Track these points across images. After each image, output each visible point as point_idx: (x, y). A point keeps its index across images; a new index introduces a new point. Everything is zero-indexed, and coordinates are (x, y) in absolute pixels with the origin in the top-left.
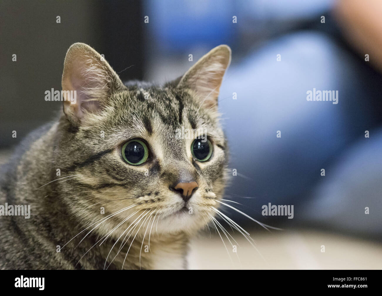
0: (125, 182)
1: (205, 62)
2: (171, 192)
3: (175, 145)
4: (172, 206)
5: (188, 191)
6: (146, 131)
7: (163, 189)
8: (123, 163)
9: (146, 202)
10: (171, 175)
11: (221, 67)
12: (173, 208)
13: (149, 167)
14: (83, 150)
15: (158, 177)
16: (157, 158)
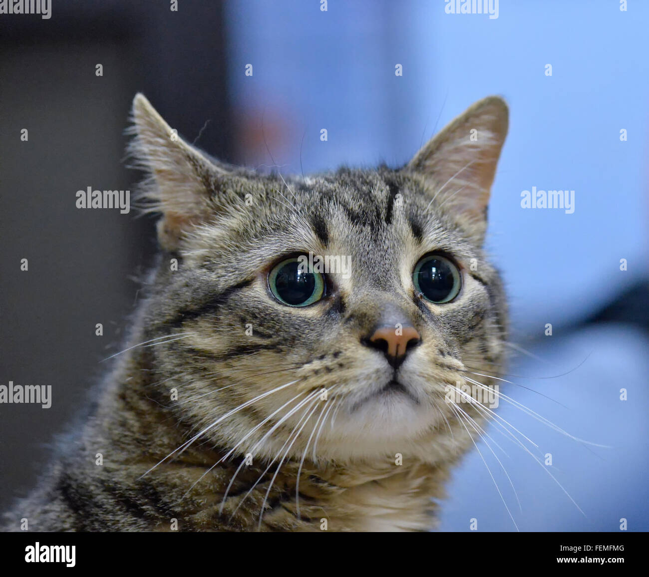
0: (275, 339)
1: (457, 128)
2: (364, 348)
3: (375, 263)
4: (368, 377)
5: (398, 345)
6: (315, 238)
7: (348, 345)
8: (271, 303)
9: (316, 372)
10: (365, 318)
11: (491, 139)
12: (370, 381)
13: (324, 307)
14: (197, 286)
15: (340, 324)
16: (340, 290)
